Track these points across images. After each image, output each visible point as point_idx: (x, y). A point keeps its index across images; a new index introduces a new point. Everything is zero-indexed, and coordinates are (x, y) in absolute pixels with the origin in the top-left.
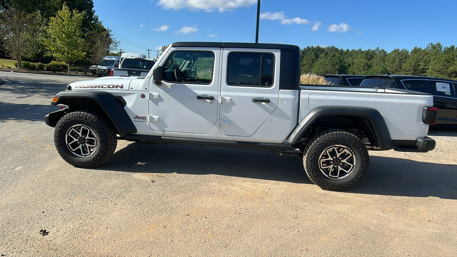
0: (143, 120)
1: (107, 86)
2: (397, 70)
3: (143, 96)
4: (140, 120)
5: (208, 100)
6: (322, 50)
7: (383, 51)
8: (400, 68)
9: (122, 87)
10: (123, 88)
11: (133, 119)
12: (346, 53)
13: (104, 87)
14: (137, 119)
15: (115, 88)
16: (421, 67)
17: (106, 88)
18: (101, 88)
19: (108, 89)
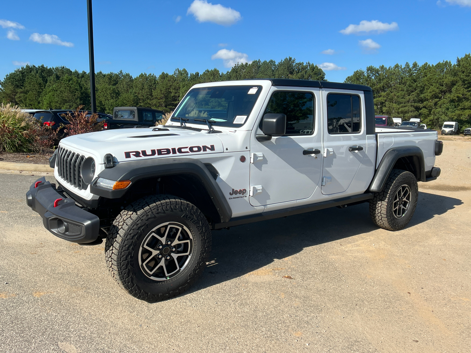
0: (241, 195)
1: (188, 150)
2: (148, 98)
3: (243, 159)
4: (238, 195)
5: (313, 155)
6: (50, 72)
7: (128, 75)
8: (151, 95)
9: (212, 148)
10: (214, 150)
11: (227, 196)
12: (83, 76)
13: (183, 150)
14: (234, 196)
15: (202, 152)
16: (172, 94)
17: (188, 152)
18: (178, 154)
19: (191, 153)
